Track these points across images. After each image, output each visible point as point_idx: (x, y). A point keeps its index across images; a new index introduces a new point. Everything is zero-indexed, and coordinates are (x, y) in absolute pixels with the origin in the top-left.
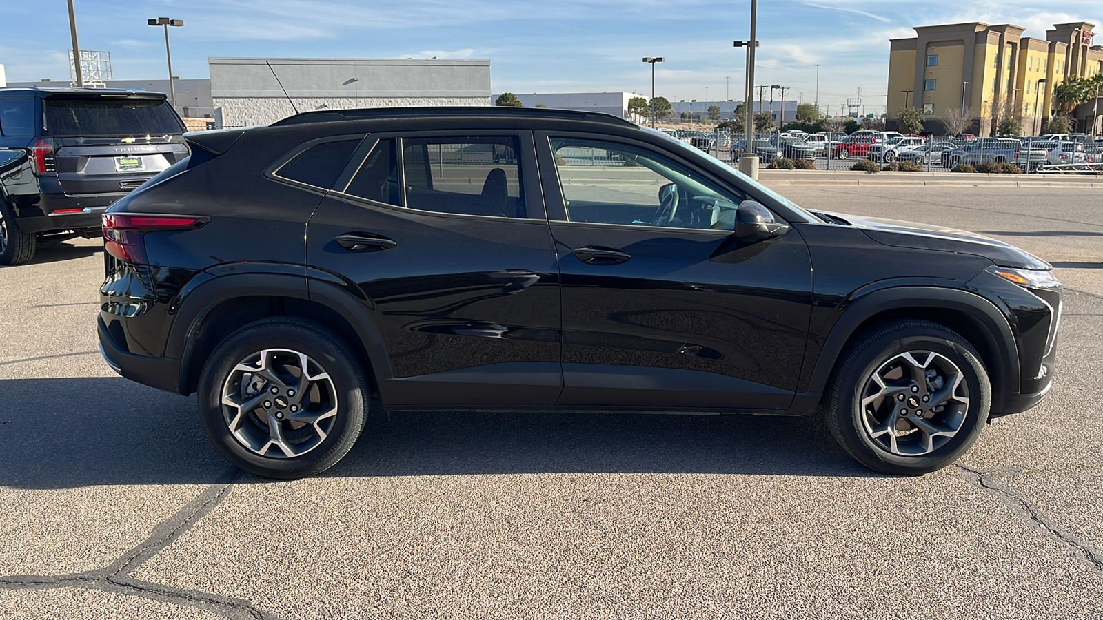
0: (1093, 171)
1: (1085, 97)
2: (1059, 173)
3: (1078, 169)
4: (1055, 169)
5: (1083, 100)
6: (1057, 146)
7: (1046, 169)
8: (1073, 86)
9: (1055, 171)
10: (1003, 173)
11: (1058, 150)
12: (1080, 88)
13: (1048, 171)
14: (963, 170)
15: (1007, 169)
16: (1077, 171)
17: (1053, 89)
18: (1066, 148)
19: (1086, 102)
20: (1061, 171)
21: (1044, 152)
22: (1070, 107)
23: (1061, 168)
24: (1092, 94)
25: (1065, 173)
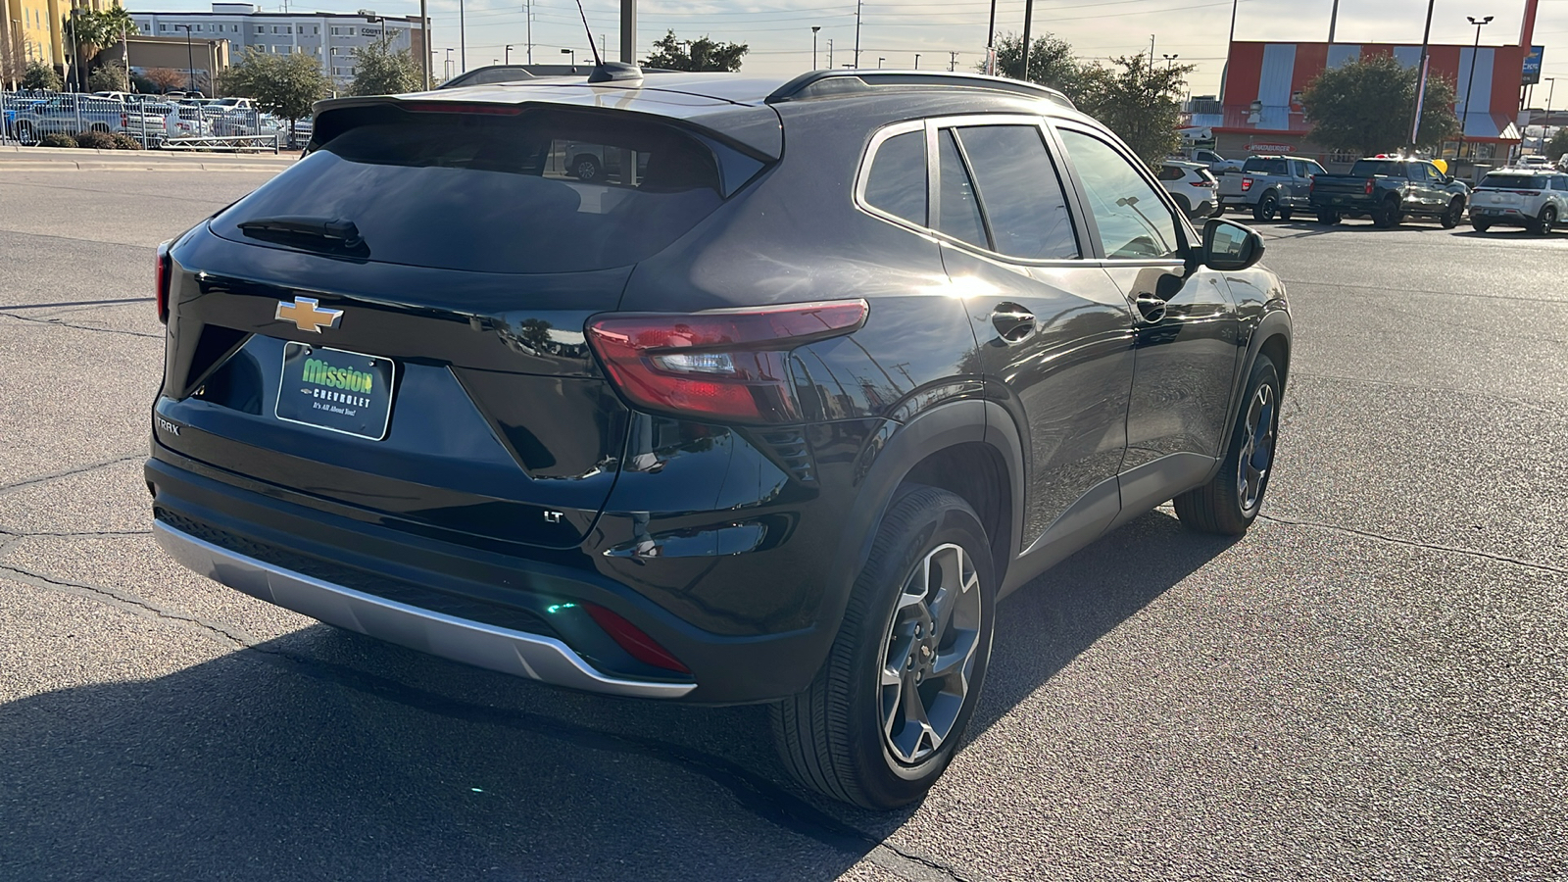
0: (229, 147)
1: (107, 39)
2: (190, 150)
3: (212, 145)
4: (183, 144)
5: (105, 43)
6: (171, 111)
7: (172, 143)
8: (89, 22)
9: (183, 146)
10: (117, 148)
11: (175, 116)
12: (99, 26)
13: (175, 147)
14: (59, 143)
15: (122, 143)
16: (211, 147)
17: (61, 24)
18: (186, 115)
19: (110, 46)
20: (191, 147)
21: (160, 119)
22: (89, 51)
23: (190, 142)
24: (117, 35)
25: (198, 150)
